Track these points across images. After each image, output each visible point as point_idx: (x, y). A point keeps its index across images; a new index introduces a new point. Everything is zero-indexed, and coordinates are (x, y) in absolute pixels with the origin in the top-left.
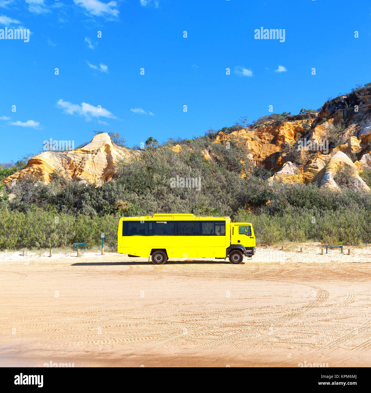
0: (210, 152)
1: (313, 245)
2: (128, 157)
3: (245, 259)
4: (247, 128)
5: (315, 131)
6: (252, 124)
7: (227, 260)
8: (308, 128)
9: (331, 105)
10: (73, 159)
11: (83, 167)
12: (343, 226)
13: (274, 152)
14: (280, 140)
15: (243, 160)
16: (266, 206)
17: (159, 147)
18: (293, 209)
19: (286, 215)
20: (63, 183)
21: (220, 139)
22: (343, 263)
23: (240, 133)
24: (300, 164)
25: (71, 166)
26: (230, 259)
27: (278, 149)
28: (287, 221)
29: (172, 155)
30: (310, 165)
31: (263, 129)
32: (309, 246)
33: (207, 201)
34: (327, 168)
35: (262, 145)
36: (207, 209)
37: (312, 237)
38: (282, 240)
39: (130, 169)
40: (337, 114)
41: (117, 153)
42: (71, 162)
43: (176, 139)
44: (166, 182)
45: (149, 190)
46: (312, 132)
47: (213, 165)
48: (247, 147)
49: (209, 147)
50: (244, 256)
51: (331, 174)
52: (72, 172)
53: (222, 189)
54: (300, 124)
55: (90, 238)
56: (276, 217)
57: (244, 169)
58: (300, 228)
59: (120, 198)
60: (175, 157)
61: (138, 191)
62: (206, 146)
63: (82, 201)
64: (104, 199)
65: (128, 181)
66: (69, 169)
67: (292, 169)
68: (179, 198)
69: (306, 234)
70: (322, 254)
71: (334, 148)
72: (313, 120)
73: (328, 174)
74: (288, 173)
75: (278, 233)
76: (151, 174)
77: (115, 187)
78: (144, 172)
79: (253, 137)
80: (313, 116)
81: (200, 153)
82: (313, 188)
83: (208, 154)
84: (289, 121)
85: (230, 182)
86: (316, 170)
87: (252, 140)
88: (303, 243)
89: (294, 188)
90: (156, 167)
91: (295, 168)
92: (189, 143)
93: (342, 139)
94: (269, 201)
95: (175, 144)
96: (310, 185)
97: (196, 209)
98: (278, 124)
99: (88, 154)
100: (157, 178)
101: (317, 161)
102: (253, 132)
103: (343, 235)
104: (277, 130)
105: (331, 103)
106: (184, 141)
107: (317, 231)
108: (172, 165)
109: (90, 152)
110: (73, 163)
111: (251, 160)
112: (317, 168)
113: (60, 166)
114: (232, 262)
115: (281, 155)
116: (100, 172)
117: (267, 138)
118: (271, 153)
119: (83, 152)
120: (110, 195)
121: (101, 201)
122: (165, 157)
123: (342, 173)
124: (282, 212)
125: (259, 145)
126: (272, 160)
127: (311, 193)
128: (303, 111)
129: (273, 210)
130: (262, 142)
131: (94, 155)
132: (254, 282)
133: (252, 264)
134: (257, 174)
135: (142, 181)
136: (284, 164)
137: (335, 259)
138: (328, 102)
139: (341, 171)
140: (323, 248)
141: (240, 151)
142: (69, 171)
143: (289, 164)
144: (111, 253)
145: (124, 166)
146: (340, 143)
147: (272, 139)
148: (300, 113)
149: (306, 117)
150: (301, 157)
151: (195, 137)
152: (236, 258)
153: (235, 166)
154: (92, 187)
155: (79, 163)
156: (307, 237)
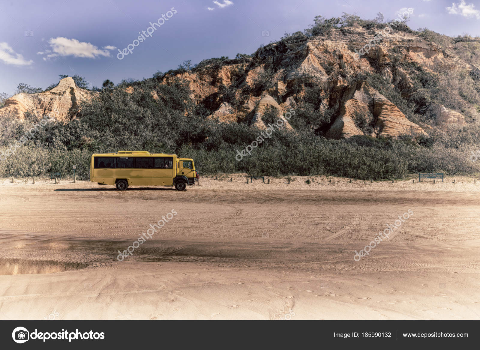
0: (158, 93)
1: (241, 176)
2: (89, 98)
3: (188, 187)
4: (190, 71)
5: (248, 75)
6: (195, 67)
7: (174, 187)
8: (243, 72)
9: (263, 52)
10: (43, 100)
11: (51, 107)
12: (265, 160)
13: (212, 93)
14: (218, 82)
15: (186, 100)
16: (205, 141)
17: (115, 89)
18: (227, 145)
19: (220, 151)
20: (36, 121)
21: (167, 80)
22: (263, 190)
23: (184, 76)
24: (234, 104)
25: (41, 105)
26: (176, 187)
27: (216, 90)
28: (222, 155)
29: (126, 96)
30: (243, 106)
31: (204, 72)
32: (238, 176)
33: (156, 137)
34: (256, 110)
35: (203, 86)
36: (156, 144)
37: (241, 169)
38: (217, 171)
39: (92, 109)
40: (268, 60)
41: (80, 95)
42: (42, 103)
43: (129, 82)
44: (122, 121)
45: (108, 128)
46: (246, 76)
47: (160, 104)
48: (190, 88)
49: (157, 87)
50: (186, 184)
51: (260, 114)
52: (42, 111)
53: (167, 125)
54: (236, 68)
55: (64, 169)
56: (212, 152)
57: (187, 108)
58: (231, 161)
59: (84, 134)
60: (129, 98)
61: (99, 129)
62: (155, 88)
63: (53, 137)
64: (71, 135)
65: (90, 119)
66: (40, 108)
67: (228, 109)
68: (133, 135)
69: (236, 167)
70: (247, 183)
71: (264, 90)
72: (247, 64)
73: (257, 114)
74: (224, 112)
75: (214, 165)
76: (110, 114)
77: (80, 125)
78: (103, 112)
79: (195, 79)
80: (247, 61)
81: (149, 93)
82: (244, 127)
83: (156, 94)
84: (227, 65)
85: (174, 119)
86: (248, 110)
87: (194, 81)
88: (233, 174)
89: (228, 126)
90: (113, 107)
91: (230, 108)
92: (140, 84)
93: (270, 82)
94: (208, 138)
95: (128, 86)
96: (242, 124)
97: (147, 144)
98: (217, 68)
99: (56, 96)
100: (114, 117)
101: (249, 102)
102: (195, 75)
103: (265, 167)
104: (216, 74)
105: (263, 50)
106: (136, 82)
107: (245, 164)
108: (126, 105)
109: (57, 93)
110: (43, 103)
111: (193, 100)
112: (249, 108)
113: (32, 105)
114: (177, 189)
115: (219, 96)
116: (66, 111)
117: (207, 80)
118: (210, 94)
119: (52, 94)
120: (76, 132)
121: (69, 137)
122: (121, 98)
123: (269, 114)
124: (218, 147)
125: (200, 86)
126: (211, 100)
127: (242, 131)
128: (239, 56)
129: (211, 145)
130: (203, 84)
131: (61, 96)
132: (194, 204)
133: (192, 191)
134: (197, 113)
135: (103, 120)
136: (221, 104)
137: (257, 187)
138: (261, 49)
139: (268, 112)
140: (249, 179)
141: (184, 92)
142: (40, 110)
143: (225, 104)
144: (80, 181)
145: (86, 106)
146: (269, 86)
147: (211, 81)
148: (236, 58)
149: (241, 61)
150: (235, 98)
151: (145, 79)
152: (180, 186)
153: (179, 105)
154: (60, 125)
155: (48, 103)
156: (237, 169)
